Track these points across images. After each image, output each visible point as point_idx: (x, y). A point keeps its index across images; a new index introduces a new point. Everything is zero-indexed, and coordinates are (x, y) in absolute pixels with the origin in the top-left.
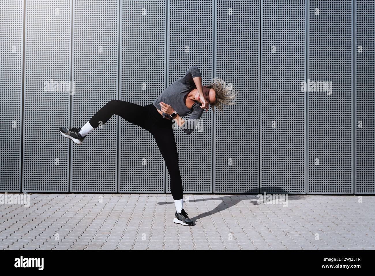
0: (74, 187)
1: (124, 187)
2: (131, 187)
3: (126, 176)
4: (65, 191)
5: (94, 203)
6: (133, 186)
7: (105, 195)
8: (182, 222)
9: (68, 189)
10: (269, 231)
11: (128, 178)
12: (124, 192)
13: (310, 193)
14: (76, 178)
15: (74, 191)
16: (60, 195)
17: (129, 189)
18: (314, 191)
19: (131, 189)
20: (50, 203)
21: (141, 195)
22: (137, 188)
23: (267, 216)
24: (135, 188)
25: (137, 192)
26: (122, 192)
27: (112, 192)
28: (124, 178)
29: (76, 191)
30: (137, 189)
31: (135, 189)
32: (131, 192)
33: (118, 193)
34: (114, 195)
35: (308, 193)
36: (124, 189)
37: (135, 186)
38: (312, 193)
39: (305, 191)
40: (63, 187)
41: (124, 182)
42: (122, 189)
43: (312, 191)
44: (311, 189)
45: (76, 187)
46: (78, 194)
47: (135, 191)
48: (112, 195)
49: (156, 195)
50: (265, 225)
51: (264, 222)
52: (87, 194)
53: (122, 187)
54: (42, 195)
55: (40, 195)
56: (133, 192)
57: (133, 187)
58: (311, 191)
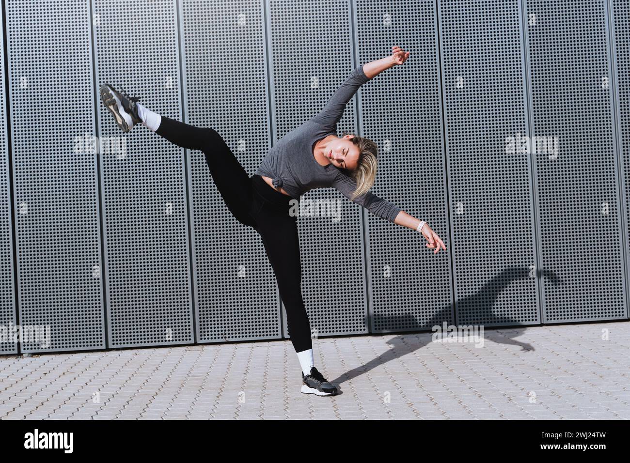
0: (115, 339)
1: (206, 333)
2: (220, 333)
3: (209, 312)
4: (100, 347)
5: (154, 365)
6: (223, 329)
7: (173, 349)
8: (316, 391)
9: (104, 343)
10: (477, 396)
11: (212, 316)
12: (207, 341)
13: (549, 322)
14: (118, 321)
15: (115, 346)
16: (91, 354)
17: (217, 336)
18: (556, 317)
19: (220, 336)
20: (72, 370)
21: (239, 345)
22: (230, 332)
23: (472, 369)
24: (227, 332)
25: (231, 340)
26: (203, 341)
27: (185, 342)
28: (205, 316)
29: (119, 346)
30: (231, 335)
31: (227, 336)
32: (221, 340)
33: (196, 344)
34: (189, 348)
35: (545, 322)
36: (206, 337)
37: (227, 329)
38: (553, 321)
39: (538, 318)
40: (96, 340)
41: (206, 323)
42: (203, 337)
43: (553, 317)
44: (549, 314)
45: (119, 338)
46: (123, 351)
47: (227, 339)
48: (185, 348)
49: (266, 344)
50: (469, 386)
51: (466, 380)
52: (140, 350)
53: (203, 334)
54: (58, 356)
55: (53, 356)
56: (223, 340)
57: (223, 332)
58: (549, 318)
